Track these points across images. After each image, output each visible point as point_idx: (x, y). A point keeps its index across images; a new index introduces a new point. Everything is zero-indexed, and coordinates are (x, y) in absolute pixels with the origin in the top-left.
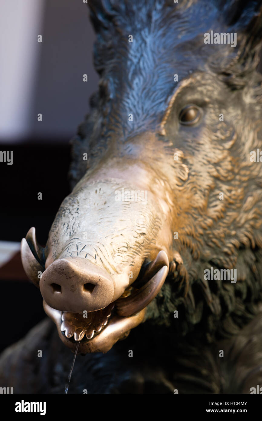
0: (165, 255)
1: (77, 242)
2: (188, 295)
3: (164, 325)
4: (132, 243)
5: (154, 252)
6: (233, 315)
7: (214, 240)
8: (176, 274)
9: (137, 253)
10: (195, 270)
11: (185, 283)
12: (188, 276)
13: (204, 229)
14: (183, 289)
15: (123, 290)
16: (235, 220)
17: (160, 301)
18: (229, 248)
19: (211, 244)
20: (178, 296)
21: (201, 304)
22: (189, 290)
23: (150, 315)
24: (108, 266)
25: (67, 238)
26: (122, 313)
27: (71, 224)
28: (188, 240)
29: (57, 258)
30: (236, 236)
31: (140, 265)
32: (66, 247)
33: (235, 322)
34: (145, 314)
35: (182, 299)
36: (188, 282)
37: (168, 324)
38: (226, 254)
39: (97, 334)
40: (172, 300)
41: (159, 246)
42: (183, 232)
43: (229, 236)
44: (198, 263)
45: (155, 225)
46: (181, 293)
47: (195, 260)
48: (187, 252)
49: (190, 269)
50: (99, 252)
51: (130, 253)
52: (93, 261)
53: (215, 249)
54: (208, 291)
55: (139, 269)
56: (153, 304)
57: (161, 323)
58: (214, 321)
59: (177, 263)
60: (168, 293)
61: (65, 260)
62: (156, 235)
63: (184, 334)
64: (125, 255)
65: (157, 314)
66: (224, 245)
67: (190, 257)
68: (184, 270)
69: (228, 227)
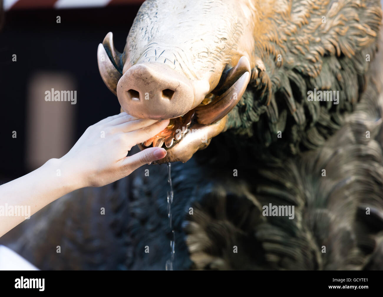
0: (247, 61)
1: (155, 47)
2: (271, 104)
3: (246, 135)
4: (212, 49)
5: (235, 57)
6: (318, 125)
7: (298, 47)
8: (258, 81)
9: (217, 58)
10: (278, 77)
11: (267, 91)
12: (271, 84)
13: (288, 35)
14: (266, 97)
15: (203, 97)
16: (319, 26)
17: (242, 109)
18: (314, 55)
19: (294, 51)
20: (260, 104)
21: (285, 113)
22: (272, 98)
23: (231, 124)
24: (188, 72)
25: (145, 43)
26: (202, 121)
27: (149, 29)
28: (270, 46)
29: (134, 63)
30: (321, 43)
31: (221, 71)
32: (145, 52)
33: (320, 132)
34: (226, 123)
35: (265, 107)
36: (271, 90)
37: (250, 134)
38: (311, 61)
39: (176, 142)
40: (255, 109)
41: (240, 52)
42: (266, 38)
43: (313, 43)
44: (281, 71)
45: (237, 31)
46: (264, 102)
47: (278, 67)
48: (270, 59)
49: (273, 77)
50: (178, 57)
51: (210, 58)
52: (172, 66)
53: (299, 56)
54: (292, 100)
55: (219, 76)
56: (234, 113)
57: (243, 133)
58: (299, 132)
59: (259, 70)
60: (250, 101)
61: (143, 65)
62: (237, 41)
63: (267, 144)
64: (205, 60)
65: (238, 123)
66: (308, 52)
67: (273, 64)
68: (267, 77)
69: (313, 34)
